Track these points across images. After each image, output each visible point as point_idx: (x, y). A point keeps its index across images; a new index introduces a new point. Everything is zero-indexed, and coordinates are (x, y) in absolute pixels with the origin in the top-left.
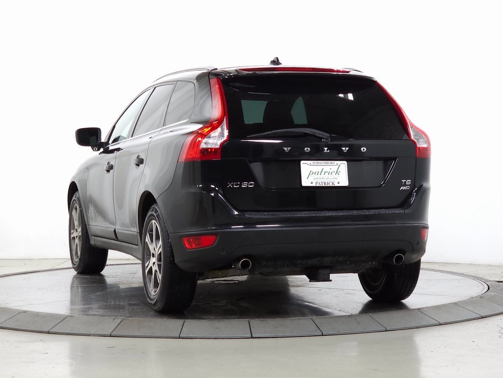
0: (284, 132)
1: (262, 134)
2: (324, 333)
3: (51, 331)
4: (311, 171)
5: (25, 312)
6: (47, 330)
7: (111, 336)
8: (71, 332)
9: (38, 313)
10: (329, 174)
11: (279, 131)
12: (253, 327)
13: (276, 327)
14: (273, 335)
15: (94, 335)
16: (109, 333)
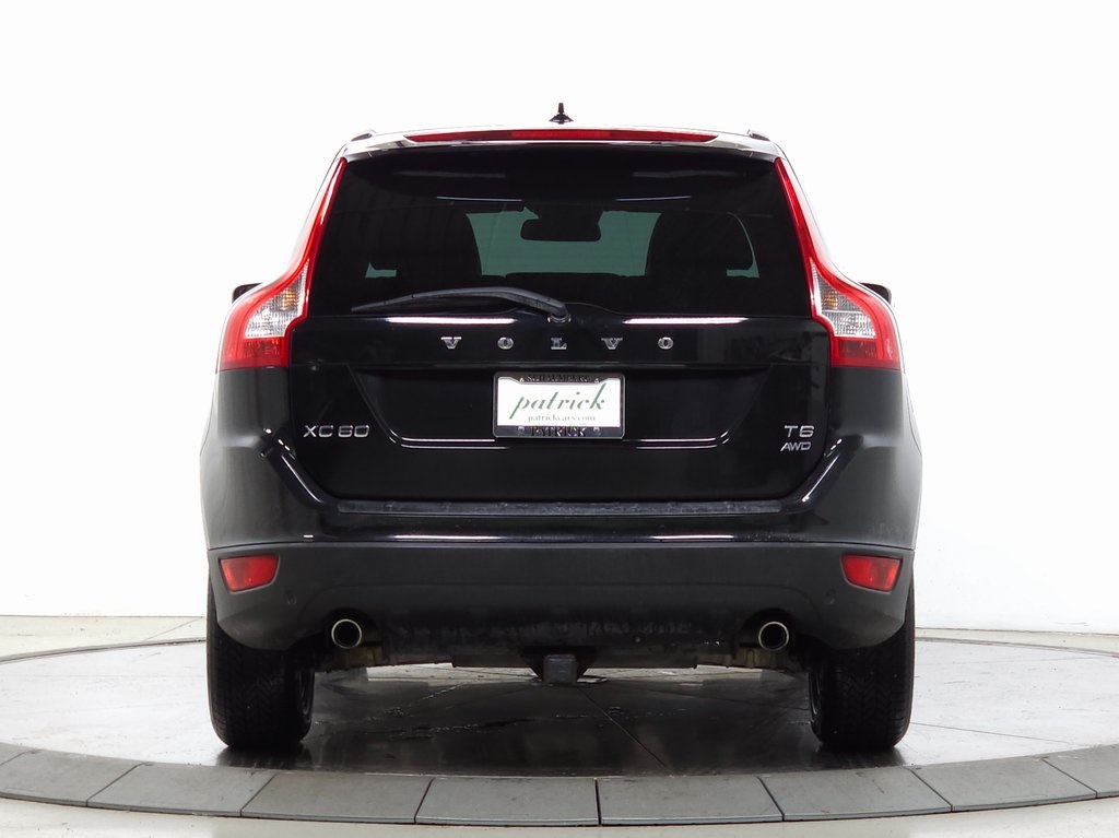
0: (445, 297)
1: (387, 303)
2: (788, 815)
3: (93, 800)
4: (522, 399)
5: (34, 752)
6: (83, 798)
7: (241, 817)
8: (143, 804)
9: (66, 754)
10: (571, 407)
11: (429, 294)
12: (607, 798)
13: (666, 798)
14: (656, 819)
15: (200, 813)
16: (236, 809)
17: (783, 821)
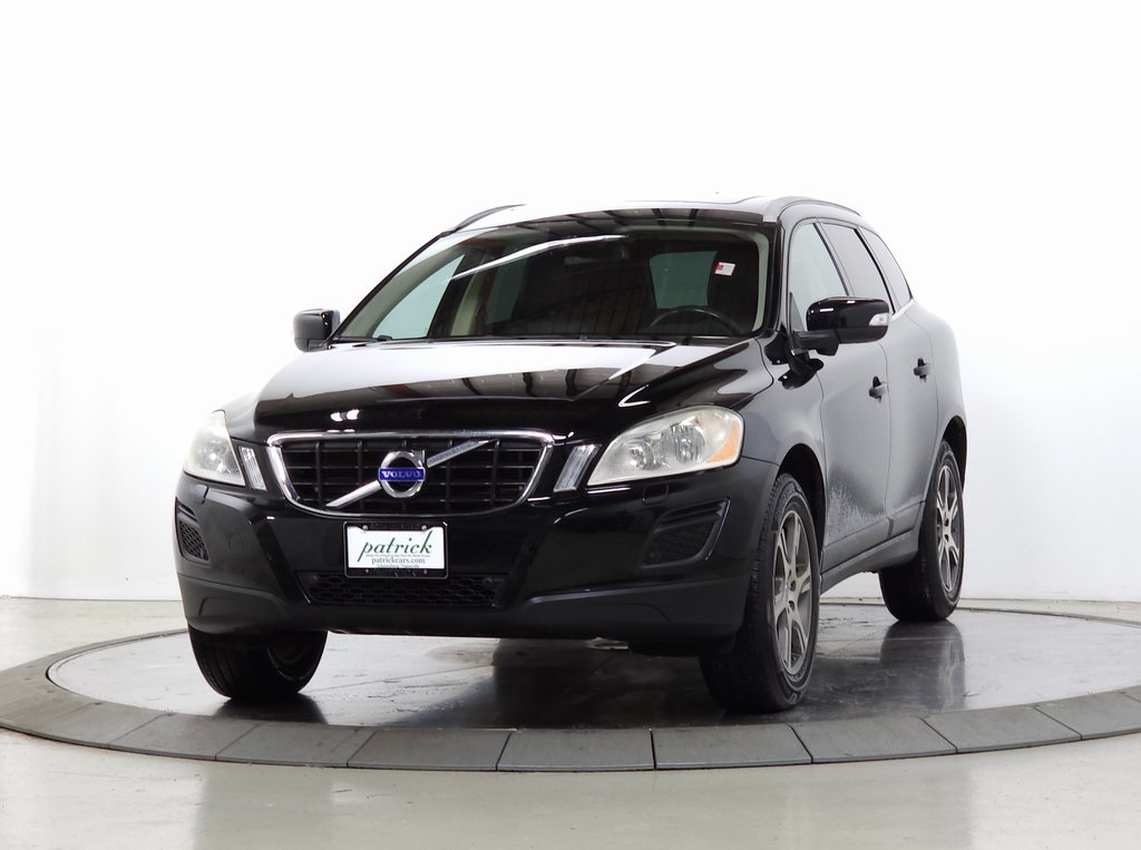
2: (816, 757)
5: (170, 715)
7: (349, 768)
12: (661, 746)
13: (711, 745)
16: (342, 763)
17: (812, 763)
